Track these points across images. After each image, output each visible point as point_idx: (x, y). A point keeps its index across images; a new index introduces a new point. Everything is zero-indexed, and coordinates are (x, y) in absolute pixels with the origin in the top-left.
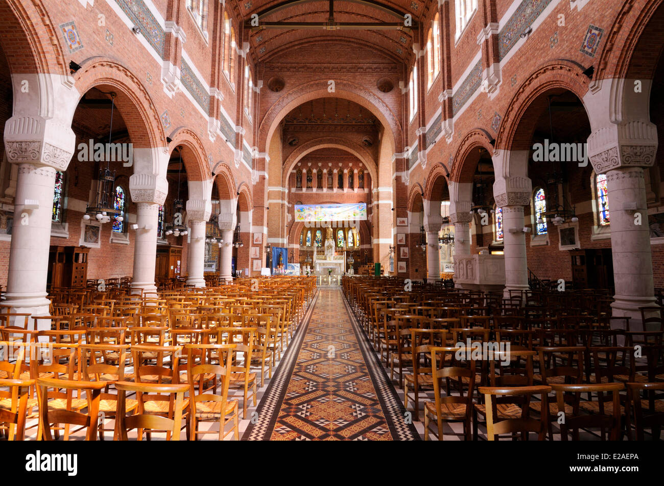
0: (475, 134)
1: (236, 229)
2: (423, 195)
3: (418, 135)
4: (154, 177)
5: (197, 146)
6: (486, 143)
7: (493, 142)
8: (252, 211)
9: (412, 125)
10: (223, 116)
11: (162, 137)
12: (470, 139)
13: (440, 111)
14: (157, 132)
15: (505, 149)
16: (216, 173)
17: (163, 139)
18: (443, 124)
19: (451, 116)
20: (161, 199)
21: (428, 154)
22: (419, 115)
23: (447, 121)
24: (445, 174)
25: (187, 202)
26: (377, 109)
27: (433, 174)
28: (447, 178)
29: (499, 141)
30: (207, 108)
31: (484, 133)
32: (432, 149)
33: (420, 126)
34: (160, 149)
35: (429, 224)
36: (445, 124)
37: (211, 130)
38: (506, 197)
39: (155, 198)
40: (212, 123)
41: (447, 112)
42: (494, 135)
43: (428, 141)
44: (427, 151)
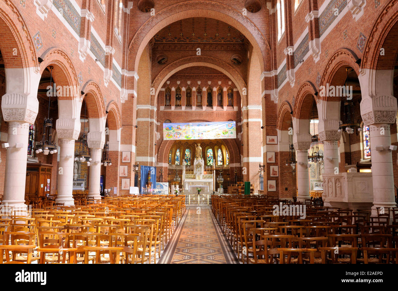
0: (341, 53)
1: (104, 148)
2: (292, 113)
3: (286, 54)
4: (25, 96)
5: (67, 66)
6: (352, 62)
7: (359, 62)
8: (120, 129)
9: (281, 44)
10: (93, 37)
11: (34, 57)
12: (337, 58)
13: (307, 31)
14: (29, 53)
15: (370, 69)
16: (86, 92)
17: (35, 59)
18: (310, 43)
19: (318, 36)
20: (31, 118)
21: (296, 73)
22: (287, 34)
23: (314, 40)
24: (313, 92)
25: (57, 121)
26: (246, 29)
27: (302, 93)
28: (315, 96)
29: (365, 61)
30: (78, 29)
31: (350, 53)
32: (300, 68)
33: (288, 46)
34: (32, 69)
35: (298, 142)
36: (312, 44)
37: (82, 50)
38: (372, 115)
39: (26, 117)
40: (82, 43)
41: (314, 32)
42: (360, 55)
43: (296, 60)
44: (296, 69)
